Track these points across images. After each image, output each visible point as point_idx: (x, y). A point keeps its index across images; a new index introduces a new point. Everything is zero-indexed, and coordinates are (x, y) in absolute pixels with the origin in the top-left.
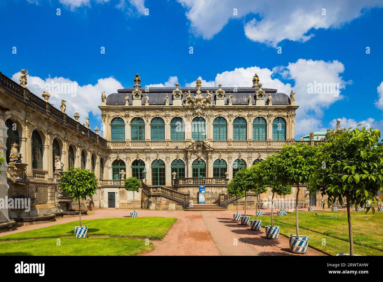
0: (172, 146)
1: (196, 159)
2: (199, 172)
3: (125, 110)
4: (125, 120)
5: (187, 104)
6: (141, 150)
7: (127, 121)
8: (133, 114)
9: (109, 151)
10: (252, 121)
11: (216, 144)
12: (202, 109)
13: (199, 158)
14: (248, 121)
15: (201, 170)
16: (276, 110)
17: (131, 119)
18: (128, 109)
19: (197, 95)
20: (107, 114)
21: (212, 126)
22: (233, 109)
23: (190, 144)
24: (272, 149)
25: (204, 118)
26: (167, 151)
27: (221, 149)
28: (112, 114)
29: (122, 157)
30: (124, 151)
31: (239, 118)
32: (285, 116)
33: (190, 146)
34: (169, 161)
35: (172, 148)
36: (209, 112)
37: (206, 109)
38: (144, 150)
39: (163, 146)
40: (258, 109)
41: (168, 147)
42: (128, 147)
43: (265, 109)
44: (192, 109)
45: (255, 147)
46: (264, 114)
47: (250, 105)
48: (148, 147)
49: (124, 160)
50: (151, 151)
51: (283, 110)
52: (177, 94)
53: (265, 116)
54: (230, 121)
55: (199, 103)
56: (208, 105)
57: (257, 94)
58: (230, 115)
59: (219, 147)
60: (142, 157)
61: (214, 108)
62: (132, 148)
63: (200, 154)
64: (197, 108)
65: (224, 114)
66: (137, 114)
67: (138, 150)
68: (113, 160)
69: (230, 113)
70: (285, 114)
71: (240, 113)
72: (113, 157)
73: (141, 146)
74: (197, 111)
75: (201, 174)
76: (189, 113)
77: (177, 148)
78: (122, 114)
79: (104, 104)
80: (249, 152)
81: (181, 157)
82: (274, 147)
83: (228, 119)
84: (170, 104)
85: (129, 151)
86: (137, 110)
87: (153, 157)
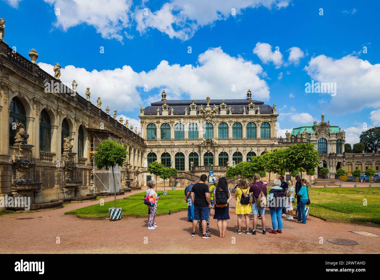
0: (189, 143)
1: (206, 152)
2: (208, 161)
3: (156, 118)
4: (157, 125)
5: (200, 114)
6: (168, 146)
7: (158, 127)
8: (162, 121)
9: (146, 147)
10: (246, 125)
11: (220, 141)
12: (210, 117)
13: (208, 151)
14: (243, 125)
15: (210, 159)
16: (263, 117)
17: (161, 124)
18: (159, 118)
19: (207, 108)
20: (145, 121)
21: (218, 129)
22: (233, 117)
23: (202, 142)
24: (261, 144)
25: (212, 123)
26: (186, 146)
27: (224, 145)
28: (148, 121)
29: (155, 150)
30: (156, 147)
31: (236, 123)
32: (269, 122)
33: (202, 143)
34: (187, 153)
35: (189, 144)
36: (215, 119)
37: (213, 117)
38: (170, 146)
39: (183, 143)
40: (250, 117)
41: (186, 144)
42: (158, 144)
43: (255, 117)
44: (204, 117)
45: (248, 143)
46: (254, 120)
47: (245, 114)
48: (173, 144)
49: (156, 153)
50: (175, 147)
51: (268, 117)
52: (193, 107)
53: (255, 121)
54: (230, 125)
55: (208, 113)
56: (214, 114)
57: (249, 107)
58: (230, 121)
59: (222, 144)
60: (169, 151)
61: (219, 117)
62: (162, 144)
63: (209, 149)
64: (207, 117)
65: (226, 120)
66: (165, 121)
67: (166, 145)
68: (148, 153)
69: (230, 120)
70: (270, 120)
71: (238, 120)
72: (148, 151)
73: (168, 143)
74: (207, 119)
75: (210, 163)
76: (202, 120)
77: (193, 144)
78: (155, 121)
79: (142, 115)
80: (244, 147)
81: (196, 150)
82: (261, 143)
83: (229, 124)
84: (188, 114)
85: (160, 146)
86: (165, 118)
87: (176, 150)
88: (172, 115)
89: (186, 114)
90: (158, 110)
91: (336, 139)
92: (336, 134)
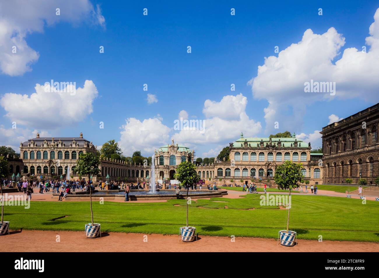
2: (53, 170)
3: (28, 148)
4: (28, 151)
8: (31, 150)
13: (53, 165)
14: (70, 152)
16: (79, 148)
17: (30, 151)
18: (29, 148)
19: (52, 143)
20: (22, 149)
21: (57, 154)
22: (64, 148)
25: (54, 151)
30: (27, 163)
31: (66, 152)
34: (42, 166)
35: (43, 162)
37: (54, 148)
38: (34, 162)
39: (41, 161)
40: (73, 148)
43: (75, 148)
45: (72, 162)
46: (75, 150)
47: (70, 146)
48: (36, 161)
49: (28, 166)
50: (37, 163)
52: (45, 143)
54: (63, 152)
61: (57, 148)
62: (30, 161)
64: (52, 148)
65: (62, 150)
67: (32, 162)
68: (24, 166)
70: (83, 150)
71: (67, 150)
76: (49, 149)
77: (45, 162)
78: (27, 149)
79: (21, 146)
80: (70, 163)
81: (47, 165)
85: (30, 163)
86: (32, 148)
87: (38, 165)
88: (35, 147)
89: (42, 146)
90: (29, 144)
91: (181, 156)
92: (181, 153)
